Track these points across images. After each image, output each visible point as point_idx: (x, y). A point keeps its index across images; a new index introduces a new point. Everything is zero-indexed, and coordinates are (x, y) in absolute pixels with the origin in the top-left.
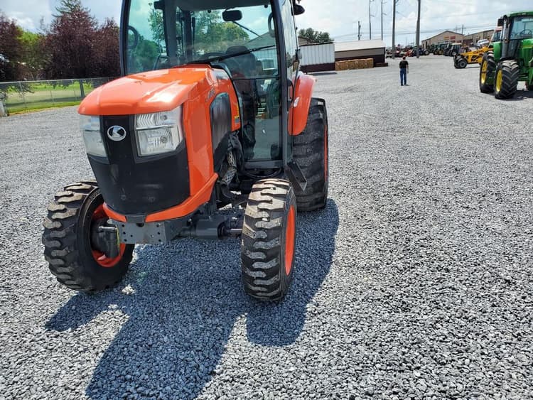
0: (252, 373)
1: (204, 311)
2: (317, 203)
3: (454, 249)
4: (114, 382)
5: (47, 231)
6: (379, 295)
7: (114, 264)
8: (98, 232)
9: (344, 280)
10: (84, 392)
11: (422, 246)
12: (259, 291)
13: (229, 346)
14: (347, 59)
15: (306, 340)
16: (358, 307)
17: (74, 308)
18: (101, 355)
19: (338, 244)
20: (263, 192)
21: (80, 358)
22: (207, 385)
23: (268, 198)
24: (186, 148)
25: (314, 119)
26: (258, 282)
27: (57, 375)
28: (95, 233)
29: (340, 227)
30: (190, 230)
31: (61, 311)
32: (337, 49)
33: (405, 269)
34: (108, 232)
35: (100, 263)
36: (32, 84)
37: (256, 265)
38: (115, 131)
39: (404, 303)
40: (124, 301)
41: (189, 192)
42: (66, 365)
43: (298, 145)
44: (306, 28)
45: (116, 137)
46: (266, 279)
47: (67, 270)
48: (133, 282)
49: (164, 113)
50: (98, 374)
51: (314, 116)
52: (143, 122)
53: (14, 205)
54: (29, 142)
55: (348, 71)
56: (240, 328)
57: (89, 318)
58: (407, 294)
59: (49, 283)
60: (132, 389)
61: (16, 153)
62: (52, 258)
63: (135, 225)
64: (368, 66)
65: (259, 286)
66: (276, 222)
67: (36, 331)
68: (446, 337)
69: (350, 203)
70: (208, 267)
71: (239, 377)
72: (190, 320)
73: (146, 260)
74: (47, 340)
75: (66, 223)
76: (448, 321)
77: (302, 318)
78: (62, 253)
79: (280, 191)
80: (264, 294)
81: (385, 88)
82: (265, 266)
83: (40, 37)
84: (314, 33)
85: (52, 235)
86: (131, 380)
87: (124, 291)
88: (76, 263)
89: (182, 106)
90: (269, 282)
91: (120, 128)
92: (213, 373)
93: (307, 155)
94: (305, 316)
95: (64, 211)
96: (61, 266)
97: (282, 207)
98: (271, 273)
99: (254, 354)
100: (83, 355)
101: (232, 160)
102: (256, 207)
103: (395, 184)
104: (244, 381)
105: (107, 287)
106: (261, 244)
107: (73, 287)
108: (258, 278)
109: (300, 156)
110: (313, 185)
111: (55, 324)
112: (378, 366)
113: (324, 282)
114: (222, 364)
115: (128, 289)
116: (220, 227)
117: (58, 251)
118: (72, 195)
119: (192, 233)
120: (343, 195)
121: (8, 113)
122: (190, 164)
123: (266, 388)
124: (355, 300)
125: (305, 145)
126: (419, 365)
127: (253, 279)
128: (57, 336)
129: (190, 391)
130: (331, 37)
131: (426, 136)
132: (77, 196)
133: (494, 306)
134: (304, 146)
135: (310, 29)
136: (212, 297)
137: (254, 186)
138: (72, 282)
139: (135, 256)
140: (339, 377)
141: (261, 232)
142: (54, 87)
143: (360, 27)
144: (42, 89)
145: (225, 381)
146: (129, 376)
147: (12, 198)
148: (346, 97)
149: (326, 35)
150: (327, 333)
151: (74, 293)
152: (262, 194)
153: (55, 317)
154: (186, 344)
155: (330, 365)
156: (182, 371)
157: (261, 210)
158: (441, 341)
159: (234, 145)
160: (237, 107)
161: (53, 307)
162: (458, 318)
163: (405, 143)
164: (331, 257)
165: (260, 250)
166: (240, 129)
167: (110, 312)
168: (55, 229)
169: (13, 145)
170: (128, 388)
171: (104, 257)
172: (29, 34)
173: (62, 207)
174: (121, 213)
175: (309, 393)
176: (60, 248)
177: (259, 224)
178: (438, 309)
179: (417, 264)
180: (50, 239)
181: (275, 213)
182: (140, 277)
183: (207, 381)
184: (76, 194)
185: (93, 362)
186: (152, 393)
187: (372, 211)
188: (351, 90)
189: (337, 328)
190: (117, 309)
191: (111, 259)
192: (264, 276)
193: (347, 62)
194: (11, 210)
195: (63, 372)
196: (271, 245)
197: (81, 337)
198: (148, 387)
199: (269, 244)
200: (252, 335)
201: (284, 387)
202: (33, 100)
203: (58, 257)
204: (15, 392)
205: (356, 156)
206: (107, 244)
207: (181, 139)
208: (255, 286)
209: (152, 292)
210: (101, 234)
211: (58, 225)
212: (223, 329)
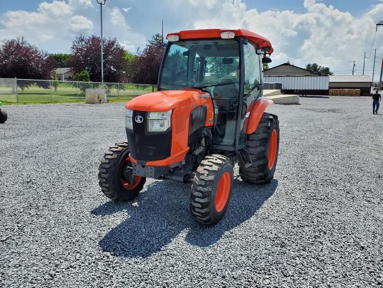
0: (178, 254)
1: (169, 222)
2: (261, 179)
3: (339, 222)
4: (112, 242)
5: (102, 163)
6: (272, 236)
7: (131, 189)
8: (126, 169)
9: (256, 225)
10: (98, 242)
11: (317, 217)
12: (197, 216)
13: (174, 241)
14: (339, 88)
15: (216, 247)
16: (255, 239)
17: (106, 207)
18: (111, 229)
19: (265, 205)
20: (209, 160)
21: (101, 229)
22: (154, 254)
23: (211, 164)
24: (171, 132)
25: (264, 126)
26: (197, 210)
27: (89, 233)
28: (124, 169)
29: (272, 196)
30: (170, 176)
31: (100, 207)
32: (331, 80)
33: (298, 226)
34: (131, 170)
35: (125, 187)
36: (126, 85)
37: (197, 199)
38: (138, 118)
39: (284, 243)
40: (131, 209)
41: (170, 154)
42: (94, 230)
43: (251, 140)
44: (312, 63)
45: (139, 121)
46: (201, 208)
47: (107, 185)
48: (139, 201)
49: (163, 113)
50: (106, 237)
51: (264, 125)
52: (152, 116)
53: (95, 153)
54: (114, 119)
55: (339, 97)
56: (184, 234)
57: (111, 213)
58: (289, 239)
59: (99, 193)
60: (119, 246)
61: (105, 125)
62: (101, 178)
63: (141, 166)
64: (356, 95)
65: (198, 212)
66: (211, 177)
67: (86, 213)
68: (297, 265)
69: (288, 184)
70: (181, 202)
71: (171, 254)
72: (160, 224)
73: (151, 192)
74: (89, 217)
75: (111, 161)
76: (305, 258)
77: (219, 237)
78: (106, 176)
79: (219, 161)
80: (201, 218)
81: (362, 112)
82: (202, 201)
83: (136, 57)
84: (318, 67)
85: (103, 166)
86: (120, 243)
87: (133, 204)
88: (111, 182)
89: (173, 110)
90: (202, 211)
91: (141, 117)
92: (160, 250)
93: (256, 147)
94: (221, 237)
95: (112, 155)
96: (104, 183)
97: (216, 170)
98: (204, 206)
99: (184, 247)
100: (103, 228)
101: (203, 142)
102: (203, 168)
103: (327, 178)
104: (173, 257)
105: (125, 200)
106: (201, 188)
107: (108, 196)
108: (197, 207)
109: (252, 147)
110: (259, 166)
111: (95, 212)
112: (248, 268)
113: (243, 223)
114: (166, 247)
115: (135, 204)
116: (185, 176)
117: (104, 175)
118: (117, 148)
119: (171, 178)
120: (286, 179)
121: (108, 101)
122: (173, 139)
123: (182, 262)
124: (255, 235)
125: (255, 140)
126: (271, 273)
127: (194, 207)
128: (94, 217)
129: (145, 254)
130: (331, 71)
131: (373, 151)
132: (120, 149)
133: (341, 257)
134: (255, 142)
135: (315, 64)
136: (176, 217)
137: (206, 157)
138: (107, 193)
139: (145, 189)
140: (223, 267)
141: (203, 181)
142: (137, 88)
143: (354, 65)
144: (129, 89)
145: (164, 254)
146: (119, 241)
147: (95, 149)
148: (328, 116)
149: (327, 69)
150: (229, 247)
151: (109, 200)
152: (208, 162)
153: (96, 209)
154: (153, 235)
155: (221, 261)
156: (145, 245)
157: (205, 169)
158: (293, 266)
159: (206, 134)
160: (213, 113)
161: (97, 204)
162: (313, 258)
163: (352, 154)
164: (255, 211)
165: (200, 191)
166: (213, 126)
167: (122, 213)
168: (105, 163)
169: (105, 120)
170: (117, 245)
171: (127, 184)
172: (130, 55)
173: (112, 153)
174: (135, 159)
175: (203, 270)
176: (106, 173)
177: (202, 177)
178: (304, 251)
179: (307, 225)
180: (102, 168)
181: (212, 173)
182: (144, 200)
183: (155, 252)
184: (119, 148)
185: (106, 232)
186: (127, 250)
187: (299, 192)
188: (334, 111)
189: (236, 246)
190: (126, 212)
191: (131, 186)
192: (200, 207)
193: (338, 90)
194: (93, 155)
195: (92, 232)
196: (206, 189)
197: (105, 220)
198: (126, 248)
199: (205, 189)
200: (188, 239)
201: (192, 264)
202: (124, 95)
203: (104, 178)
204: (69, 235)
205: (310, 156)
206: (130, 177)
207: (170, 126)
208: (196, 212)
209: (147, 208)
210: (127, 171)
211: (107, 161)
212: (174, 233)
